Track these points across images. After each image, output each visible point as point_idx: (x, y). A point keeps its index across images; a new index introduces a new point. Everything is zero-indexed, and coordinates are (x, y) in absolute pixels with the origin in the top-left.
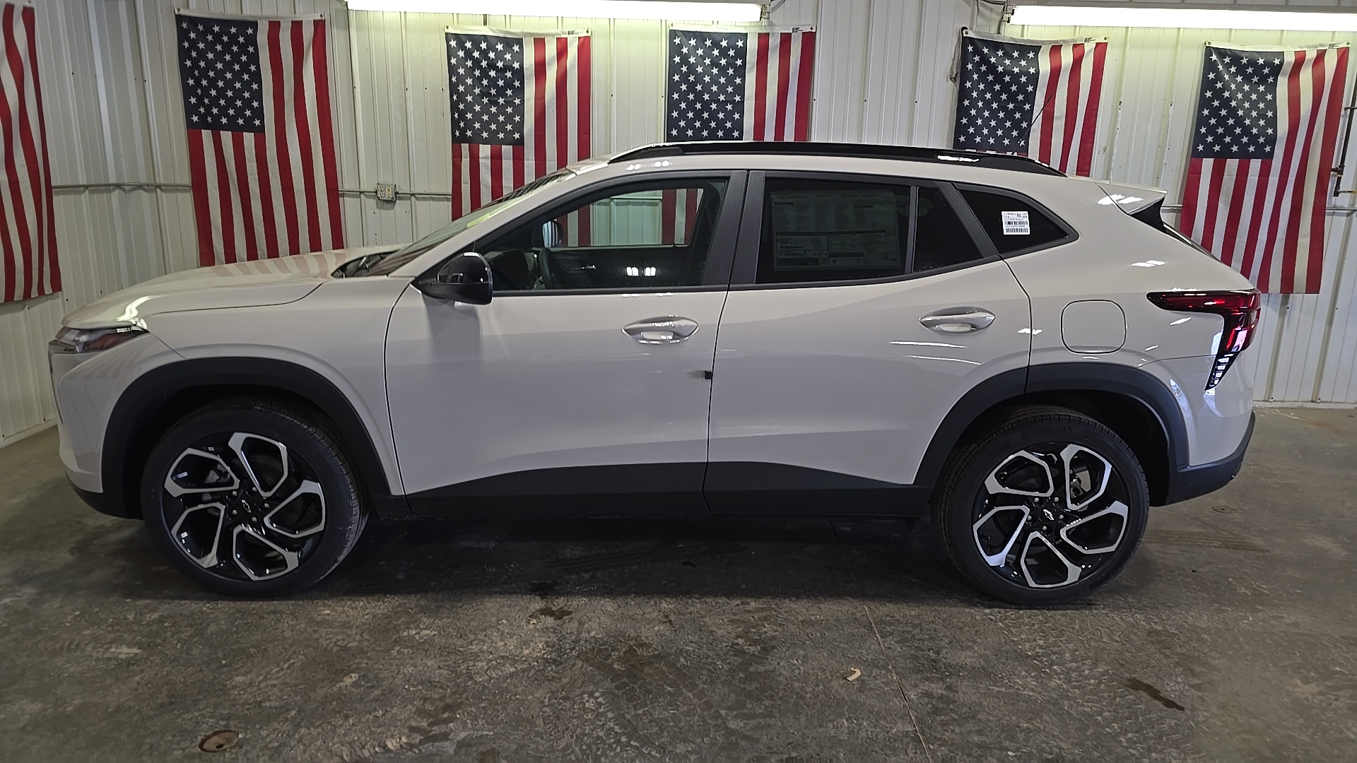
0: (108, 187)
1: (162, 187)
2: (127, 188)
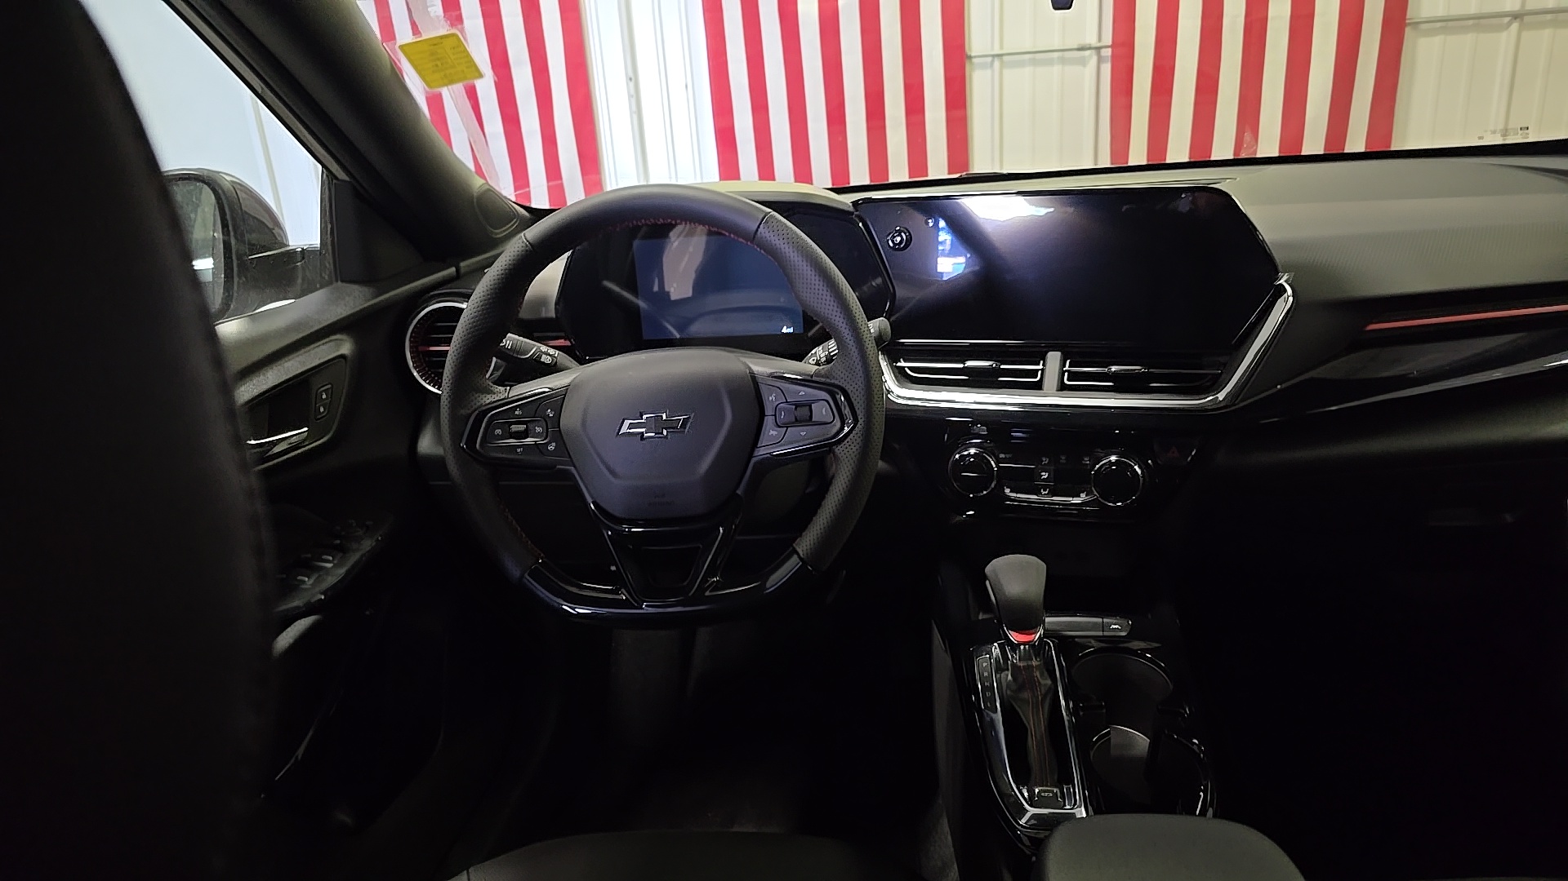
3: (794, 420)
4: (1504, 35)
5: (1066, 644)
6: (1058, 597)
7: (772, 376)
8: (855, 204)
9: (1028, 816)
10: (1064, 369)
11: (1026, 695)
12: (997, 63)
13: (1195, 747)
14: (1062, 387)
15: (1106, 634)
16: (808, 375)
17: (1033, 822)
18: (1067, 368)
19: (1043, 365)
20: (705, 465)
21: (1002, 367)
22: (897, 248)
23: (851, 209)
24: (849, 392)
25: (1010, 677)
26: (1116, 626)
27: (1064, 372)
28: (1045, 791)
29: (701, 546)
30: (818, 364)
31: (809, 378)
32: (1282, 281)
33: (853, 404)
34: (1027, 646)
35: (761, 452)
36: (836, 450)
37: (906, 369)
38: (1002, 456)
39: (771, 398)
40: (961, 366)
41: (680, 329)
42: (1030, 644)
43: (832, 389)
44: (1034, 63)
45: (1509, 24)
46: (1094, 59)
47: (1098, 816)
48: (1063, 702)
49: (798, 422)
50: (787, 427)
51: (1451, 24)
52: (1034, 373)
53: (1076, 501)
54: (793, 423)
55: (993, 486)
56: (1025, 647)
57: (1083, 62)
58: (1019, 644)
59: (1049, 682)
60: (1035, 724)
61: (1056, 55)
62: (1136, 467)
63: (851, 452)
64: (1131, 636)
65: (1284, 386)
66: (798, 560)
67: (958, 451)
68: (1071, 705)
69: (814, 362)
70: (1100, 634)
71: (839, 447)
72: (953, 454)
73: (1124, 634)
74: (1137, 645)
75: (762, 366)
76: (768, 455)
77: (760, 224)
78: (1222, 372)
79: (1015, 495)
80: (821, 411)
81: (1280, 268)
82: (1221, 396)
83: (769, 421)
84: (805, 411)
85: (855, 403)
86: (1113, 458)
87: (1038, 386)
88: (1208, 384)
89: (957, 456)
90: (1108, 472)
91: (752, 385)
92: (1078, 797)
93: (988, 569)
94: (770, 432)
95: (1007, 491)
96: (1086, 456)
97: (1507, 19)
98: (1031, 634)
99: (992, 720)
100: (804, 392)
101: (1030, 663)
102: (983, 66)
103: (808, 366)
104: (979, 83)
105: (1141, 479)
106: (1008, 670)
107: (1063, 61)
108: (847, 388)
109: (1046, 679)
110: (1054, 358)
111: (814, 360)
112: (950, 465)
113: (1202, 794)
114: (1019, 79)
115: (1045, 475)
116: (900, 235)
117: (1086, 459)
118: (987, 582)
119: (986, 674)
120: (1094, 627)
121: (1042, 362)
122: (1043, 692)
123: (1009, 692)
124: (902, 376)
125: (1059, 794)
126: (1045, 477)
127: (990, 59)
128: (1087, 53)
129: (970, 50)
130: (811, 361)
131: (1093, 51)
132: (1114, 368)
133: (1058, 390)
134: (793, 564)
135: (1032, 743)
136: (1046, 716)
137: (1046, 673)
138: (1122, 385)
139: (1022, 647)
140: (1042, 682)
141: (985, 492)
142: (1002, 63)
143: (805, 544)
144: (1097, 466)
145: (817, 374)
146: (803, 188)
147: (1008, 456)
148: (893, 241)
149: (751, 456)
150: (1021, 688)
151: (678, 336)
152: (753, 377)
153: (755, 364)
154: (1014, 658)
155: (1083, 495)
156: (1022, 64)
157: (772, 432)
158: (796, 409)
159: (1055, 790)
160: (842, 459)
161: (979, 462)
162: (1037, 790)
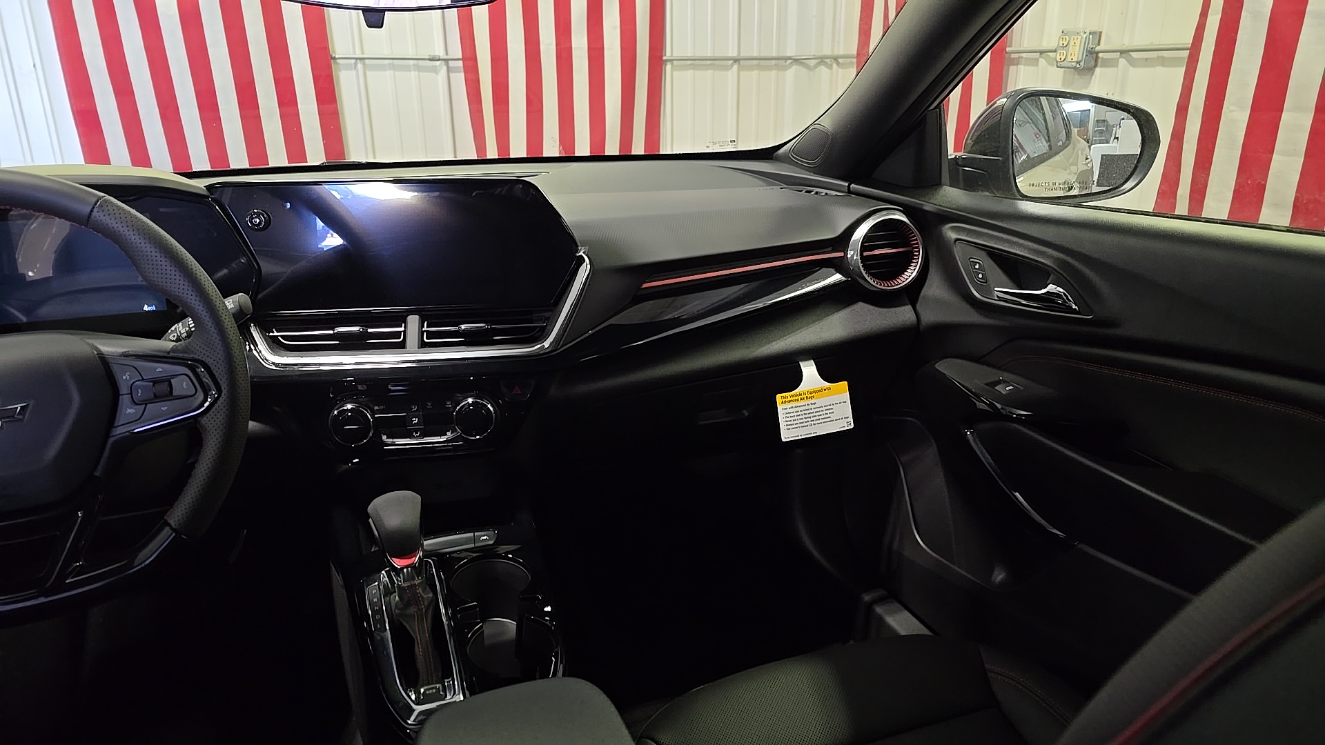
0: (782, 62)
1: (840, 60)
2: (813, 63)
3: (153, 396)
4: (730, 72)
5: (443, 560)
6: (432, 522)
7: (125, 355)
8: (209, 188)
9: (416, 713)
10: (423, 329)
11: (412, 610)
12: (360, 66)
13: (548, 623)
14: (423, 345)
15: (477, 545)
16: (166, 352)
17: (421, 717)
18: (425, 329)
19: (405, 327)
20: (52, 451)
21: (369, 330)
22: (257, 229)
23: (205, 193)
24: (210, 364)
25: (397, 598)
26: (485, 537)
27: (423, 332)
28: (429, 689)
29: (58, 533)
30: (178, 340)
31: (166, 355)
32: (581, 253)
33: (214, 376)
34: (409, 569)
35: (120, 431)
36: (202, 421)
37: (279, 338)
38: (376, 408)
39: (124, 378)
40: (331, 332)
41: (27, 312)
42: (412, 566)
43: (193, 364)
44: (394, 68)
45: (732, 65)
46: (445, 68)
47: (473, 697)
48: (443, 611)
49: (157, 398)
50: (146, 404)
51: (696, 62)
52: (397, 335)
53: (443, 439)
54: (152, 399)
55: (371, 434)
56: (407, 570)
57: (435, 70)
58: (402, 569)
59: (431, 595)
60: (420, 633)
61: (387, 62)
62: (489, 406)
63: (217, 421)
64: (497, 543)
65: (594, 331)
66: (171, 532)
67: (336, 407)
68: (450, 611)
69: (174, 339)
70: (473, 546)
71: (205, 418)
72: (332, 410)
73: (491, 542)
74: (502, 549)
75: (112, 346)
76: (128, 433)
77: (94, 208)
78: (547, 325)
79: (391, 440)
80: (182, 385)
81: (579, 244)
82: (547, 344)
83: (125, 400)
84: (163, 387)
85: (217, 375)
86: (470, 400)
87: (402, 345)
88: (539, 334)
89: (336, 412)
90: (465, 412)
91: (102, 367)
92: (456, 687)
93: (370, 509)
94: (128, 410)
95: (384, 437)
96: (448, 400)
97: (731, 62)
98: (410, 558)
99: (382, 639)
100: (160, 369)
101: (413, 583)
102: (348, 68)
103: (165, 344)
104: (347, 82)
105: (494, 415)
106: (395, 592)
107: (418, 68)
108: (207, 361)
109: (428, 594)
110: (413, 320)
111: (174, 336)
112: (329, 422)
113: (553, 659)
114: (382, 80)
115: (415, 421)
116: (258, 217)
117: (448, 403)
118: (370, 520)
119: (375, 600)
120: (467, 541)
121: (403, 325)
122: (426, 604)
123: (397, 611)
124: (275, 345)
125: (441, 688)
126: (416, 422)
127: (353, 61)
128: (438, 63)
129: (334, 52)
130: (171, 337)
131: (443, 62)
132: (463, 327)
133: (418, 348)
134: (163, 538)
135: (419, 650)
136: (429, 624)
137: (428, 588)
138: (472, 340)
139: (405, 570)
140: (425, 596)
141: (365, 441)
142: (364, 65)
143: (177, 515)
144: (458, 408)
145: (173, 350)
146: (141, 172)
147: (382, 407)
148: (251, 222)
149: (107, 435)
150: (407, 605)
151: (24, 319)
152: (102, 358)
153: (104, 345)
154: (399, 581)
155: (449, 433)
156: (382, 68)
157: (129, 411)
158: (154, 385)
159: (438, 686)
160: (208, 429)
161: (357, 415)
162: (422, 690)
